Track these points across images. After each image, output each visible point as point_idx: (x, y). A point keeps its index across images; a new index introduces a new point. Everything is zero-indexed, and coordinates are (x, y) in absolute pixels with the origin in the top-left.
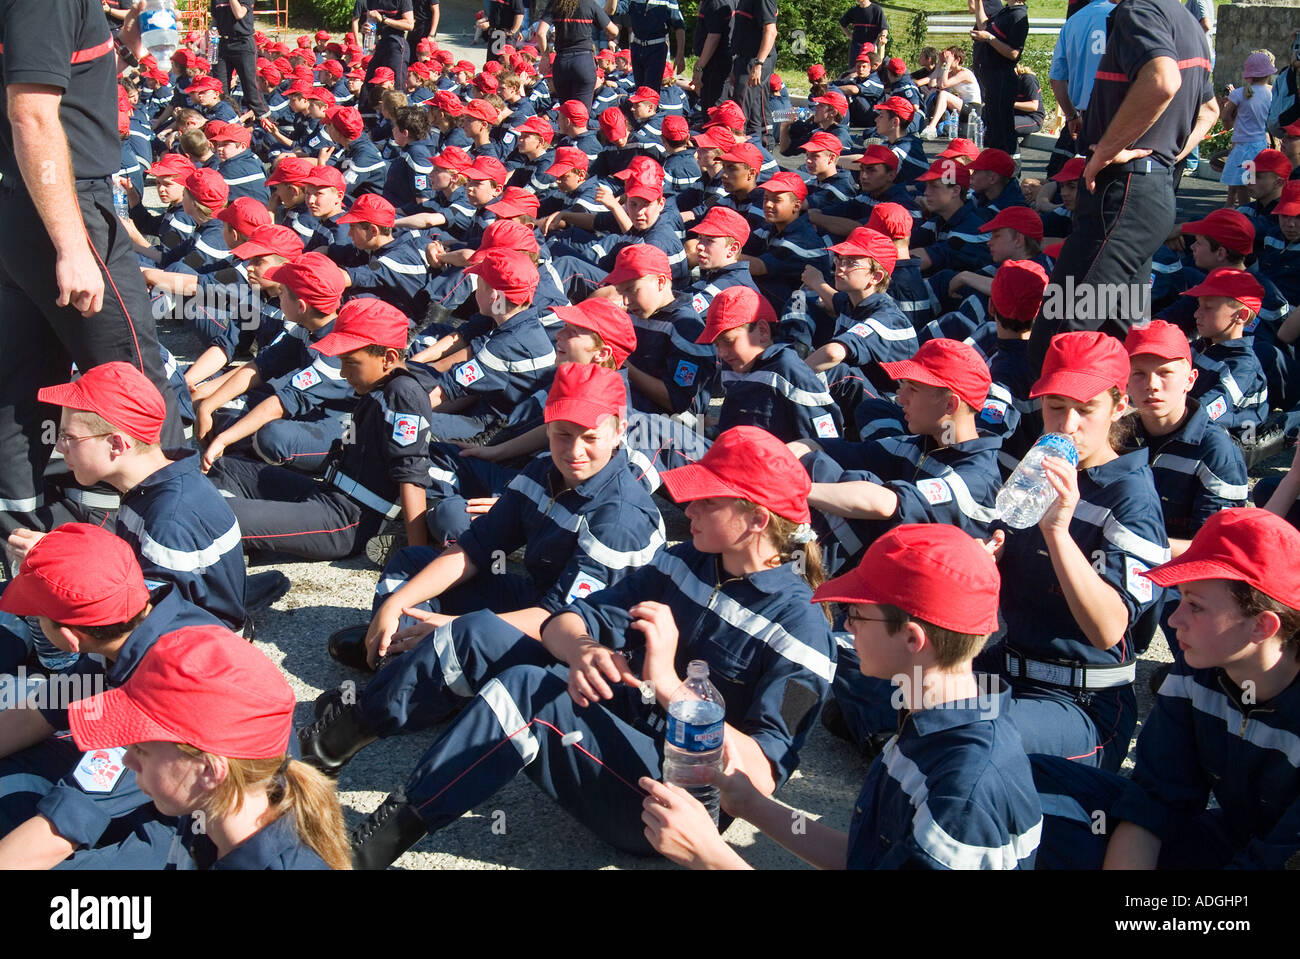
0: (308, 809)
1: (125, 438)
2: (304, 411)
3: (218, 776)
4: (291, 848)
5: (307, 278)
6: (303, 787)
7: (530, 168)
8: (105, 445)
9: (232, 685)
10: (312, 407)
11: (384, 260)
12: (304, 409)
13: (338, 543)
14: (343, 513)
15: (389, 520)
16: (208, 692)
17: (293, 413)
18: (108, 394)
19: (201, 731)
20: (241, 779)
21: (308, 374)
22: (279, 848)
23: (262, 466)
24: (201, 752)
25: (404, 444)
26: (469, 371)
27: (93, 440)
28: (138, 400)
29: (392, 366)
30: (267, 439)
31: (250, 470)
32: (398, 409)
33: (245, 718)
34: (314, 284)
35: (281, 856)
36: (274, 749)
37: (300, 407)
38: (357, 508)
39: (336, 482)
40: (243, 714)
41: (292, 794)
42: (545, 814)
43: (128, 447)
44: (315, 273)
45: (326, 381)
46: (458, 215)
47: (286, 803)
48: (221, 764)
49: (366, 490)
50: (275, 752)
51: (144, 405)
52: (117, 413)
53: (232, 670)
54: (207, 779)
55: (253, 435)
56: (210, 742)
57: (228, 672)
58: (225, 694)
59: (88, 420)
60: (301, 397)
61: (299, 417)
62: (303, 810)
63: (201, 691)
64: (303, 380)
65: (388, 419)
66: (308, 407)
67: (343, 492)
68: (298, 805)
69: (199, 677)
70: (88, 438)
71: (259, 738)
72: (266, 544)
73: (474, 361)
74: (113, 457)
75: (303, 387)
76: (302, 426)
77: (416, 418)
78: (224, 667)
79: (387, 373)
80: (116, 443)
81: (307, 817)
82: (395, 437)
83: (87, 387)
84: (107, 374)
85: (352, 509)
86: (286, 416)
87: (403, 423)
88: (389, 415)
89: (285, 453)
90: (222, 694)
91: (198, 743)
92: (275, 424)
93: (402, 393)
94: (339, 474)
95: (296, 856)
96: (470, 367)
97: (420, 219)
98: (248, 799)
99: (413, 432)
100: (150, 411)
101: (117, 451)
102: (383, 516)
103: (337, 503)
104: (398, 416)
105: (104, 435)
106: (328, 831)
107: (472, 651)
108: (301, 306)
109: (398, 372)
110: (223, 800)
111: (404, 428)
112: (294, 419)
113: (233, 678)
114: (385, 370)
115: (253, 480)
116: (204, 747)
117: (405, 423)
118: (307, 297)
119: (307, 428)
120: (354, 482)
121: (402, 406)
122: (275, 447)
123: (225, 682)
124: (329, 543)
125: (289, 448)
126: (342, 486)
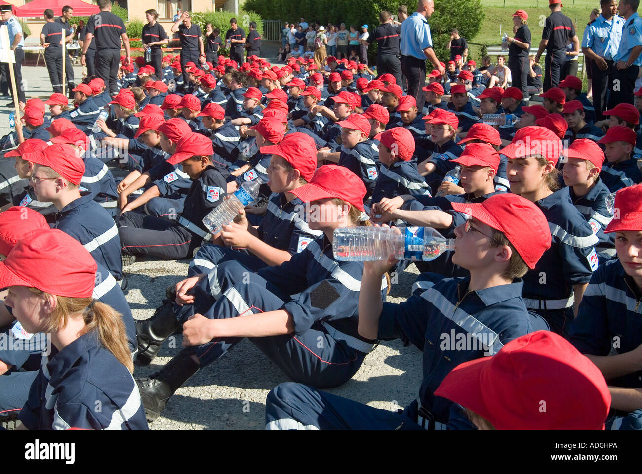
0: (106, 328)
1: (64, 181)
2: (170, 193)
3: (52, 306)
4: (95, 348)
5: (173, 129)
6: (102, 315)
7: (295, 102)
8: (54, 184)
9: (58, 255)
10: (174, 192)
11: (218, 135)
12: (170, 192)
13: (180, 251)
14: (182, 236)
15: (205, 241)
16: (45, 258)
17: (164, 194)
18: (57, 158)
19: (42, 281)
20: (65, 309)
21: (172, 175)
22: (87, 348)
23: (145, 215)
24: (42, 292)
25: (212, 201)
26: (250, 175)
27: (48, 181)
28: (72, 162)
29: (206, 165)
30: (151, 206)
31: (140, 217)
32: (209, 184)
33: (65, 273)
34: (176, 132)
35: (89, 351)
36: (84, 293)
37: (168, 191)
38: (190, 234)
39: (180, 222)
40: (64, 271)
41: (97, 319)
42: (265, 369)
43: (65, 185)
44: (177, 127)
45: (180, 179)
46: (257, 119)
47: (93, 323)
48: (53, 299)
49: (194, 225)
50: (86, 295)
51: (74, 165)
52: (61, 168)
53: (58, 247)
54: (46, 308)
55: (144, 204)
56: (47, 286)
57: (56, 249)
58: (54, 259)
59: (46, 170)
60: (168, 186)
61: (167, 196)
62: (103, 328)
63: (41, 258)
64: (169, 179)
65: (204, 189)
66: (171, 192)
67: (183, 226)
68: (100, 325)
69: (40, 251)
70: (46, 179)
71: (75, 285)
72: (144, 250)
73: (253, 170)
74: (57, 190)
75: (169, 182)
76: (169, 201)
77: (218, 188)
78: (54, 245)
79: (204, 168)
80: (60, 183)
81: (104, 331)
82: (208, 198)
83: (47, 155)
84: (57, 148)
85: (187, 234)
86: (161, 195)
87: (212, 191)
88: (205, 188)
89: (160, 213)
90: (52, 260)
91: (40, 287)
92: (156, 199)
93: (211, 176)
94: (181, 218)
95: (98, 352)
96: (251, 173)
97: (239, 120)
98: (70, 320)
99: (217, 195)
100: (77, 168)
101: (60, 187)
102: (202, 239)
103: (180, 231)
104: (209, 187)
105: (55, 179)
106: (116, 340)
107: (226, 279)
108: (170, 143)
109: (209, 167)
110: (55, 319)
111: (212, 194)
112: (165, 197)
113: (58, 251)
114: (203, 167)
115: (141, 222)
116: (44, 289)
117: (213, 191)
118: (173, 138)
119: (171, 202)
120: (188, 222)
121: (211, 183)
122: (155, 210)
123: (55, 253)
124: (175, 251)
125: (162, 210)
126: (182, 224)
